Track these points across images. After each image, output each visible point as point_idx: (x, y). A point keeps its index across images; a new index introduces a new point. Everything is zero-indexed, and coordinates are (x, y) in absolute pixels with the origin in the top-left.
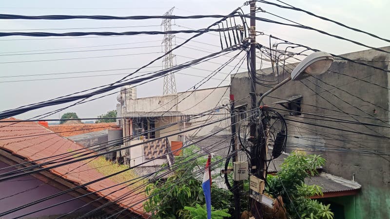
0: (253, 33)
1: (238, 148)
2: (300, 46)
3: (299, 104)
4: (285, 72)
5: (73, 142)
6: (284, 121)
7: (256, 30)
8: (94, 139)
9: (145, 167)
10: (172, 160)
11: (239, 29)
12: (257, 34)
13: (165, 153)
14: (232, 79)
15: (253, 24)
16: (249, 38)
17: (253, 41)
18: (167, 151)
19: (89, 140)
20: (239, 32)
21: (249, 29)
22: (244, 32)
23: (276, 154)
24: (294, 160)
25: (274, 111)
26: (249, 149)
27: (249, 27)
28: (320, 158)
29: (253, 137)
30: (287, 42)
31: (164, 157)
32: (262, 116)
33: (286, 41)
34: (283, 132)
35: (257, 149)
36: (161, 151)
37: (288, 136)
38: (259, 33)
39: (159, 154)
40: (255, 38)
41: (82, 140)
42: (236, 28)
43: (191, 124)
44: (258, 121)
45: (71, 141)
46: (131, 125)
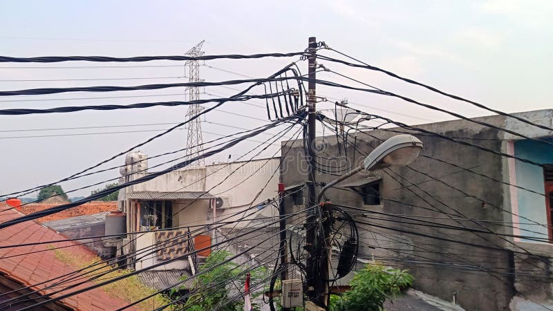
0: (312, 99)
1: (289, 261)
2: (377, 117)
3: (378, 190)
4: (357, 142)
5: (55, 231)
6: (355, 225)
7: (316, 95)
8: (85, 228)
9: (157, 271)
10: (195, 262)
11: (292, 94)
12: (318, 100)
13: (185, 252)
14: (283, 147)
15: (312, 87)
16: (306, 106)
17: (312, 109)
18: (188, 249)
19: (78, 229)
20: (292, 97)
21: (307, 94)
22: (300, 98)
23: (343, 270)
24: (369, 277)
25: (340, 210)
26: (304, 263)
27: (307, 90)
28: (406, 274)
29: (310, 244)
30: (359, 112)
31: (184, 258)
32: (323, 217)
33: (357, 111)
34: (352, 239)
35: (316, 264)
36: (180, 250)
37: (359, 245)
38: (321, 99)
39: (177, 253)
40: (314, 106)
41: (68, 230)
42: (290, 92)
43: (224, 210)
44: (317, 223)
45: (53, 230)
46: (139, 210)
